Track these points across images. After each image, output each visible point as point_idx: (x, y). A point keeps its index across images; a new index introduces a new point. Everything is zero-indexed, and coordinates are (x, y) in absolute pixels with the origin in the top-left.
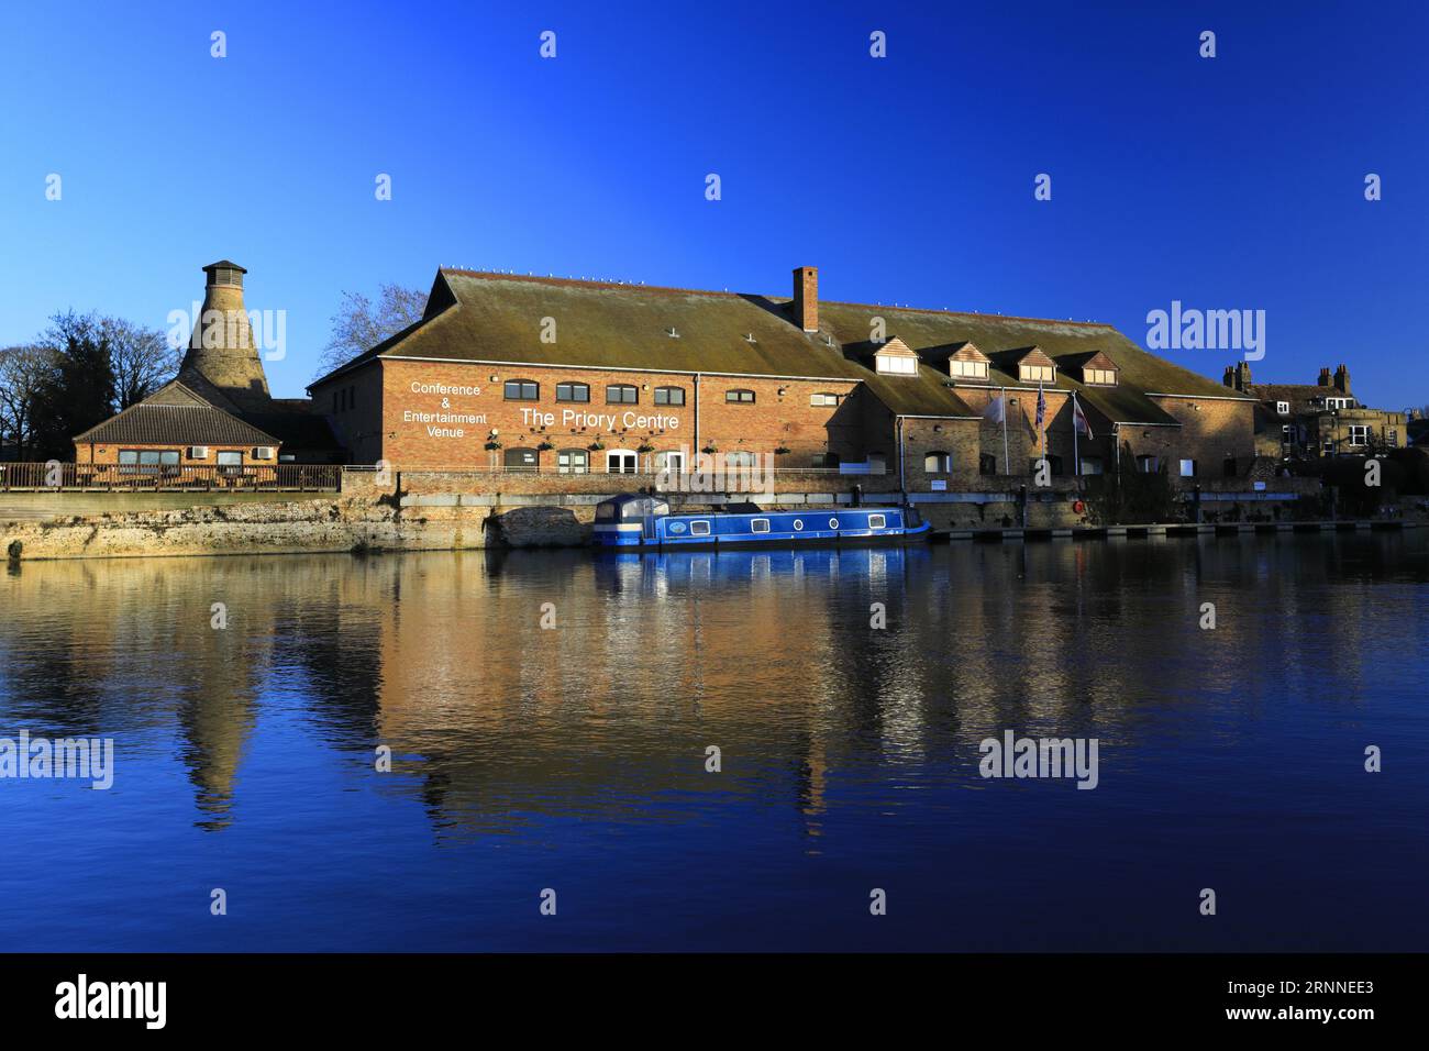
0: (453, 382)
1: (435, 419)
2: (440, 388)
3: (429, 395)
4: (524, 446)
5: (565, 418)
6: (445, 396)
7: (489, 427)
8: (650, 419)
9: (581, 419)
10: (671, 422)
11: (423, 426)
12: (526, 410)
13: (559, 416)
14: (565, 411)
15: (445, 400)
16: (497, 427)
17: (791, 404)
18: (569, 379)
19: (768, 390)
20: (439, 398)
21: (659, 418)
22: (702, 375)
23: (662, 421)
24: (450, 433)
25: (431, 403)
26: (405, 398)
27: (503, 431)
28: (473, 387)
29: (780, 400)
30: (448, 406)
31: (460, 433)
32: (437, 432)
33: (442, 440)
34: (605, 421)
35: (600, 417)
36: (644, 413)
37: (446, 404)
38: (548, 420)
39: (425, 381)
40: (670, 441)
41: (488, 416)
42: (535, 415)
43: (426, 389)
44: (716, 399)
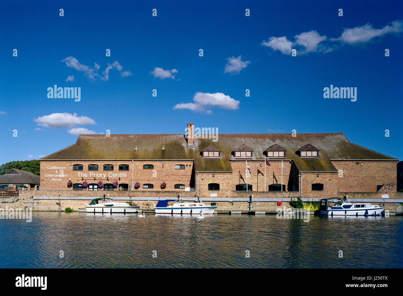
0: (59, 166)
1: (54, 176)
2: (55, 168)
3: (52, 170)
4: (79, 183)
5: (91, 175)
6: (57, 169)
7: (69, 177)
8: (117, 174)
9: (95, 175)
10: (124, 175)
11: (51, 178)
12: (79, 173)
13: (89, 174)
14: (91, 173)
15: (56, 171)
16: (71, 178)
17: (167, 169)
18: (92, 163)
19: (158, 164)
20: (55, 170)
21: (120, 174)
22: (134, 161)
23: (121, 175)
24: (57, 180)
25: (53, 172)
26: (46, 170)
27: (72, 179)
28: (64, 167)
29: (163, 167)
30: (57, 172)
31: (60, 180)
32: (54, 180)
33: (56, 182)
34: (103, 175)
35: (101, 174)
36: (116, 173)
37: (56, 172)
38: (85, 175)
39: (51, 166)
40: (124, 181)
41: (68, 175)
42: (82, 174)
43: (52, 168)
44: (139, 168)
